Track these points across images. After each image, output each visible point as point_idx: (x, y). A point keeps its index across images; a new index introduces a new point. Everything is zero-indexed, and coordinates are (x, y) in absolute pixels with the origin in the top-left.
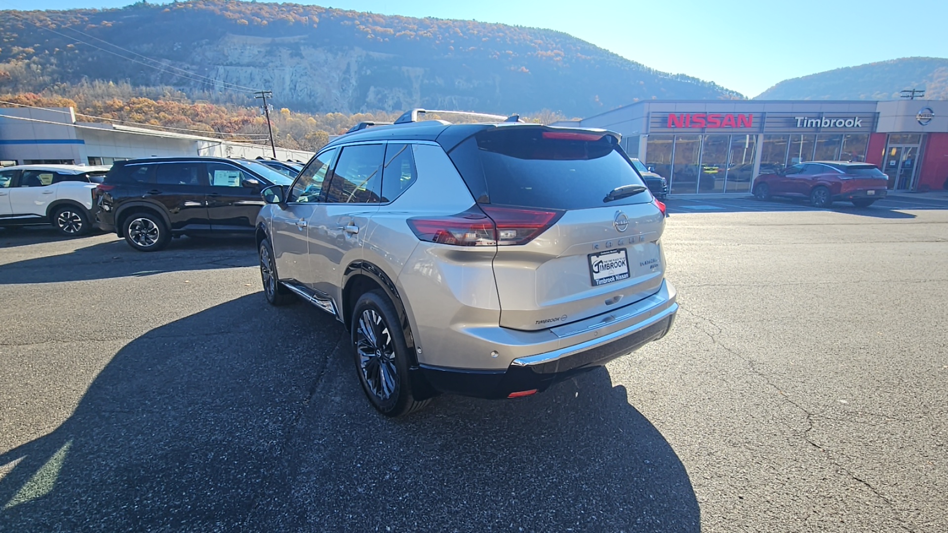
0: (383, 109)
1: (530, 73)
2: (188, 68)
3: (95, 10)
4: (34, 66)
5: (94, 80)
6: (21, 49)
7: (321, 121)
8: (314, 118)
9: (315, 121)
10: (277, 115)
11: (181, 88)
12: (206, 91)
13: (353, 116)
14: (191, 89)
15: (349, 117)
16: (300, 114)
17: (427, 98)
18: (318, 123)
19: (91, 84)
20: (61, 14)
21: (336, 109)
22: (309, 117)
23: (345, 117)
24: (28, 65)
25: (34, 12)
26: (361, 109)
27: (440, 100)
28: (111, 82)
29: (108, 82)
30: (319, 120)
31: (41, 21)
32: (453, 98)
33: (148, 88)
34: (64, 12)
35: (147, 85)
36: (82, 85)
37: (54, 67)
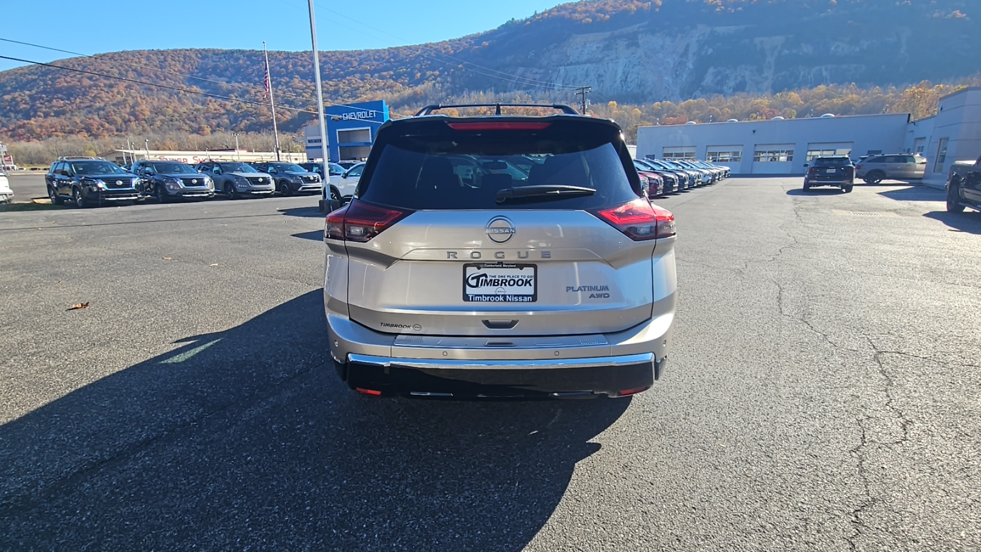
0: (721, 92)
1: (967, 19)
2: (536, 73)
3: (479, 33)
4: (437, 85)
5: (470, 92)
6: (431, 72)
7: (647, 112)
8: (640, 109)
9: (640, 112)
10: (604, 109)
11: (529, 91)
12: (547, 92)
13: (683, 104)
14: (536, 92)
15: (677, 105)
16: (626, 106)
17: (783, 73)
18: (643, 114)
19: (469, 95)
20: (458, 42)
21: (665, 98)
22: (635, 108)
23: (674, 105)
24: (434, 85)
25: (442, 42)
26: (694, 95)
27: (802, 73)
28: (481, 92)
29: (480, 92)
30: (645, 111)
31: (445, 49)
32: (823, 69)
33: (505, 94)
34: (460, 40)
35: (505, 92)
36: (464, 97)
37: (449, 84)
